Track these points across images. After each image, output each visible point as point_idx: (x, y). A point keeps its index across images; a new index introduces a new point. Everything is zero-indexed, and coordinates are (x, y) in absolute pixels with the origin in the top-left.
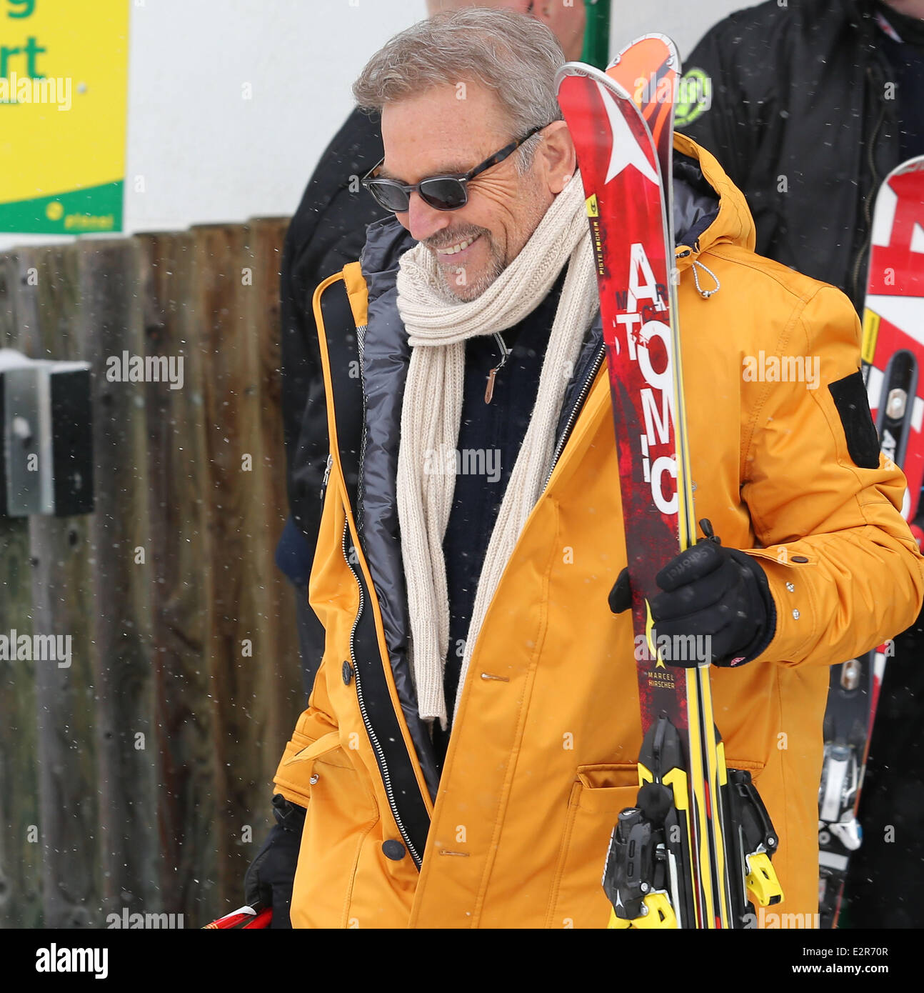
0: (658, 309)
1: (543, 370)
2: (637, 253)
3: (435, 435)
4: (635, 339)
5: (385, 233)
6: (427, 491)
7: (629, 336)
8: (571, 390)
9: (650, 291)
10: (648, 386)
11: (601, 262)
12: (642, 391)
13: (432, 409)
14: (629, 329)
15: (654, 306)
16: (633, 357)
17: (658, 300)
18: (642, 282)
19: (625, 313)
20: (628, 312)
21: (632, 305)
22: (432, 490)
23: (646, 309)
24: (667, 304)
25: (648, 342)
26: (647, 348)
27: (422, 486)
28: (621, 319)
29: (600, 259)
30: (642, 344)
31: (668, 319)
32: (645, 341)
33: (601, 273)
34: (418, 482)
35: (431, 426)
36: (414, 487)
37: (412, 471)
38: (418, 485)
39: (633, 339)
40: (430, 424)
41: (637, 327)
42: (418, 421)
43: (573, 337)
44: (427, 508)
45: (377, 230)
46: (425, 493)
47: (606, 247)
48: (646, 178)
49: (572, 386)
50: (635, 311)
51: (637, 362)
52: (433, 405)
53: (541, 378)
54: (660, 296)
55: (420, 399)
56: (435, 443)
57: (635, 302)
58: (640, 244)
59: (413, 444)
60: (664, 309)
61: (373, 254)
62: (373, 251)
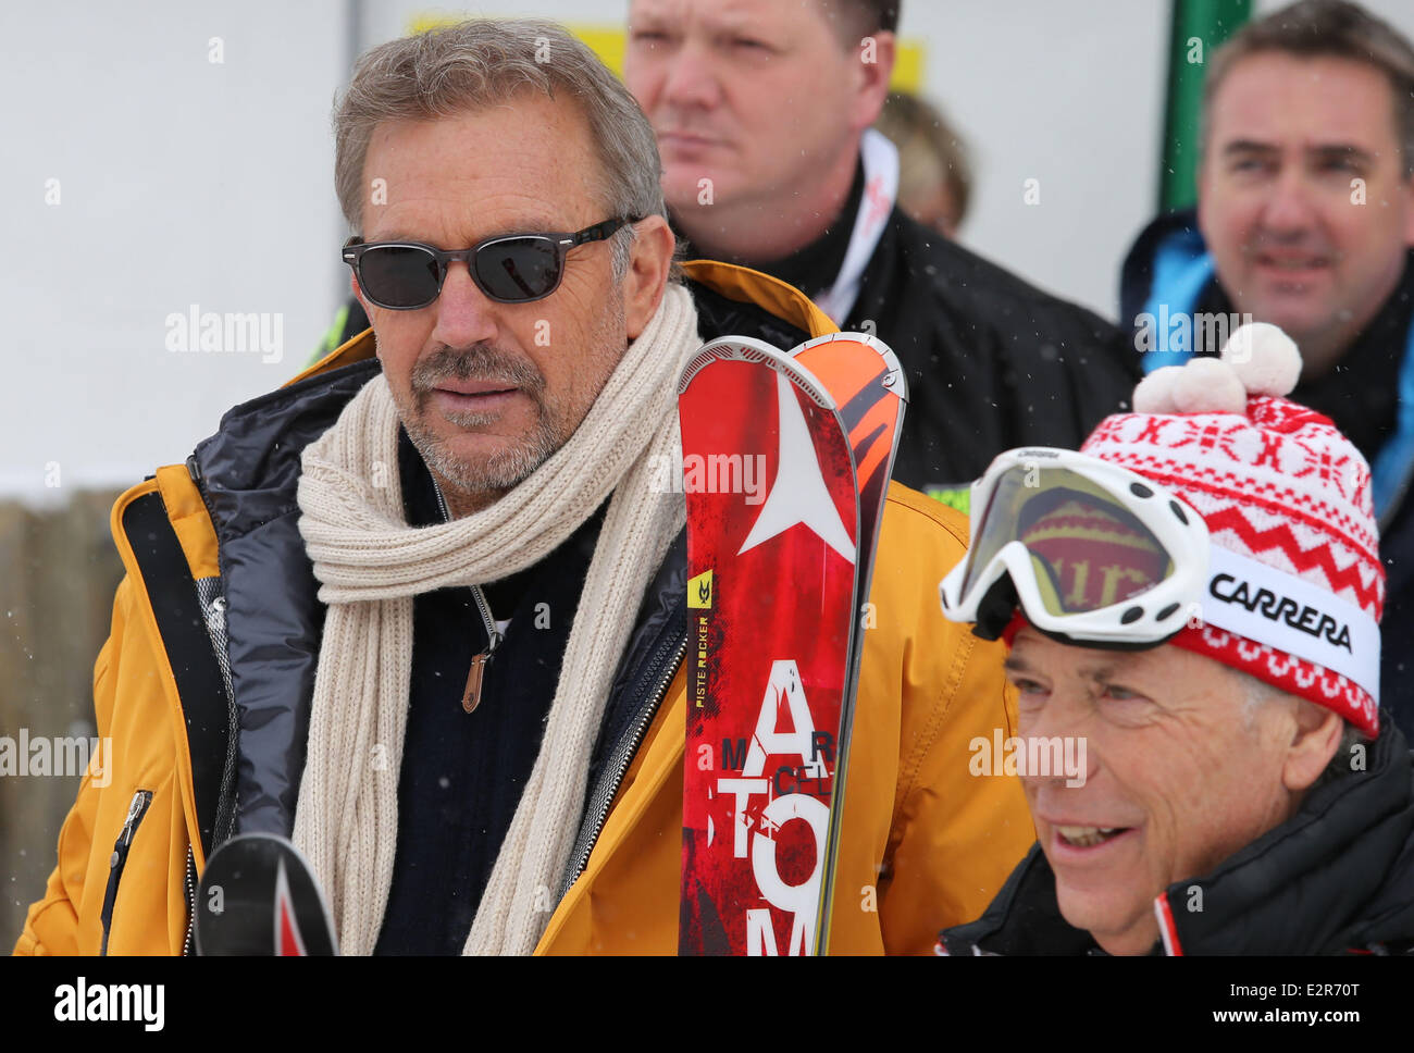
0: (811, 774)
1: (568, 645)
2: (784, 675)
3: (363, 766)
4: (751, 821)
5: (260, 423)
6: (345, 863)
7: (739, 817)
8: (618, 693)
9: (800, 742)
10: (765, 904)
11: (701, 686)
12: (749, 912)
13: (358, 722)
14: (742, 804)
15: (802, 769)
16: (740, 851)
17: (814, 759)
18: (785, 724)
19: (739, 776)
20: (744, 775)
21: (755, 762)
22: (352, 864)
23: (784, 774)
24: (829, 768)
25: (777, 830)
26: (773, 838)
27: (336, 855)
28: (725, 785)
29: (701, 680)
30: (765, 832)
31: (830, 794)
32: (771, 826)
33: (699, 704)
34: (331, 848)
35: (356, 751)
36: (323, 857)
37: (323, 830)
38: (330, 854)
39: (746, 823)
40: (354, 748)
41: (757, 803)
42: (335, 741)
43: (630, 591)
44: (342, 894)
45: (247, 417)
46: (342, 868)
47: (718, 663)
48: (829, 548)
49: (620, 687)
50: (760, 775)
51: (747, 863)
52: (359, 714)
53: (565, 658)
54: (819, 752)
55: (340, 705)
56: (362, 780)
57: (763, 759)
58: (794, 661)
59: (327, 782)
60: (824, 775)
61: (240, 459)
62: (240, 452)
